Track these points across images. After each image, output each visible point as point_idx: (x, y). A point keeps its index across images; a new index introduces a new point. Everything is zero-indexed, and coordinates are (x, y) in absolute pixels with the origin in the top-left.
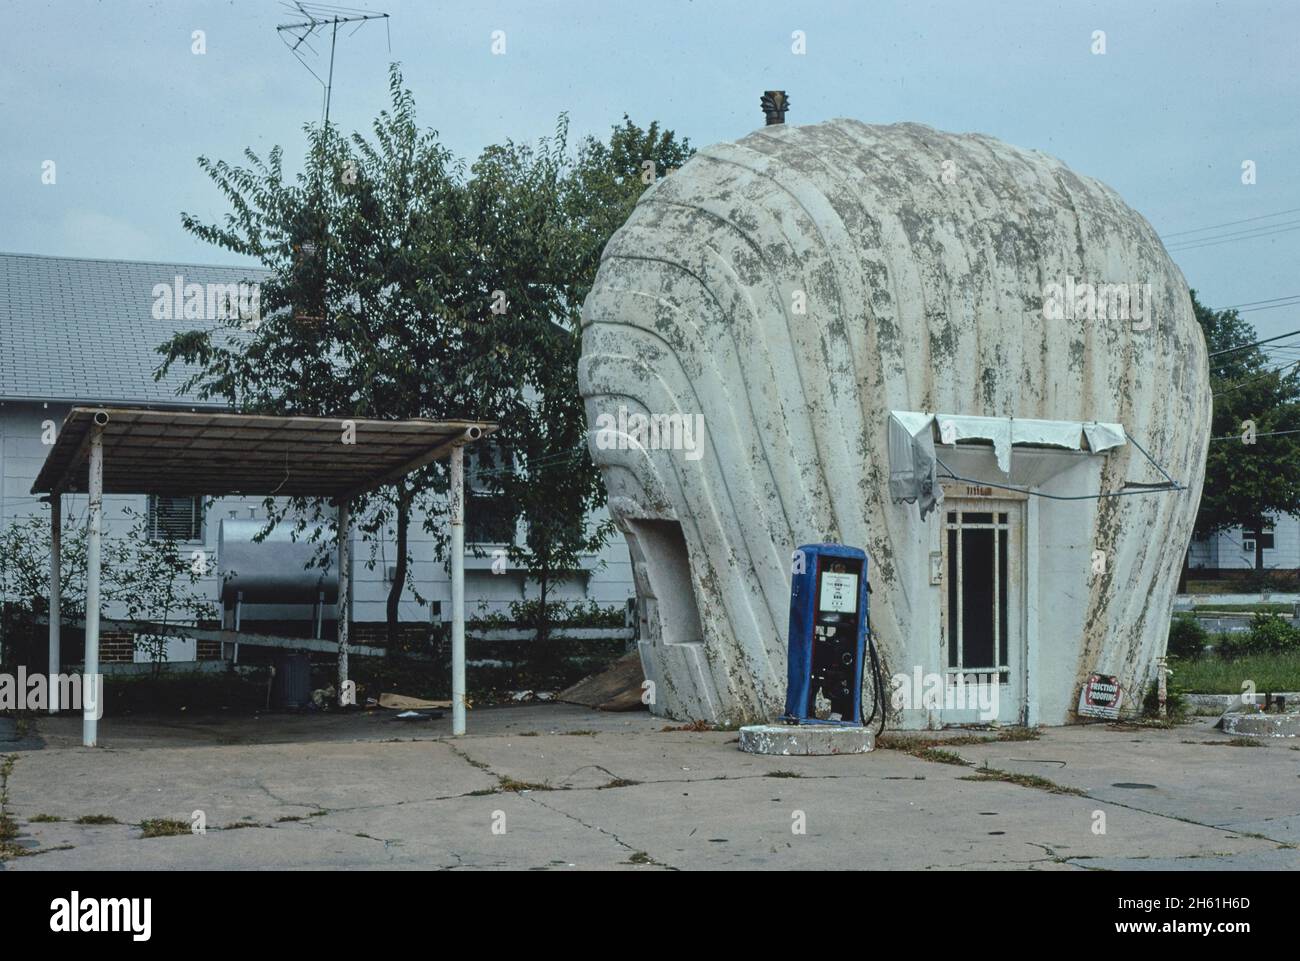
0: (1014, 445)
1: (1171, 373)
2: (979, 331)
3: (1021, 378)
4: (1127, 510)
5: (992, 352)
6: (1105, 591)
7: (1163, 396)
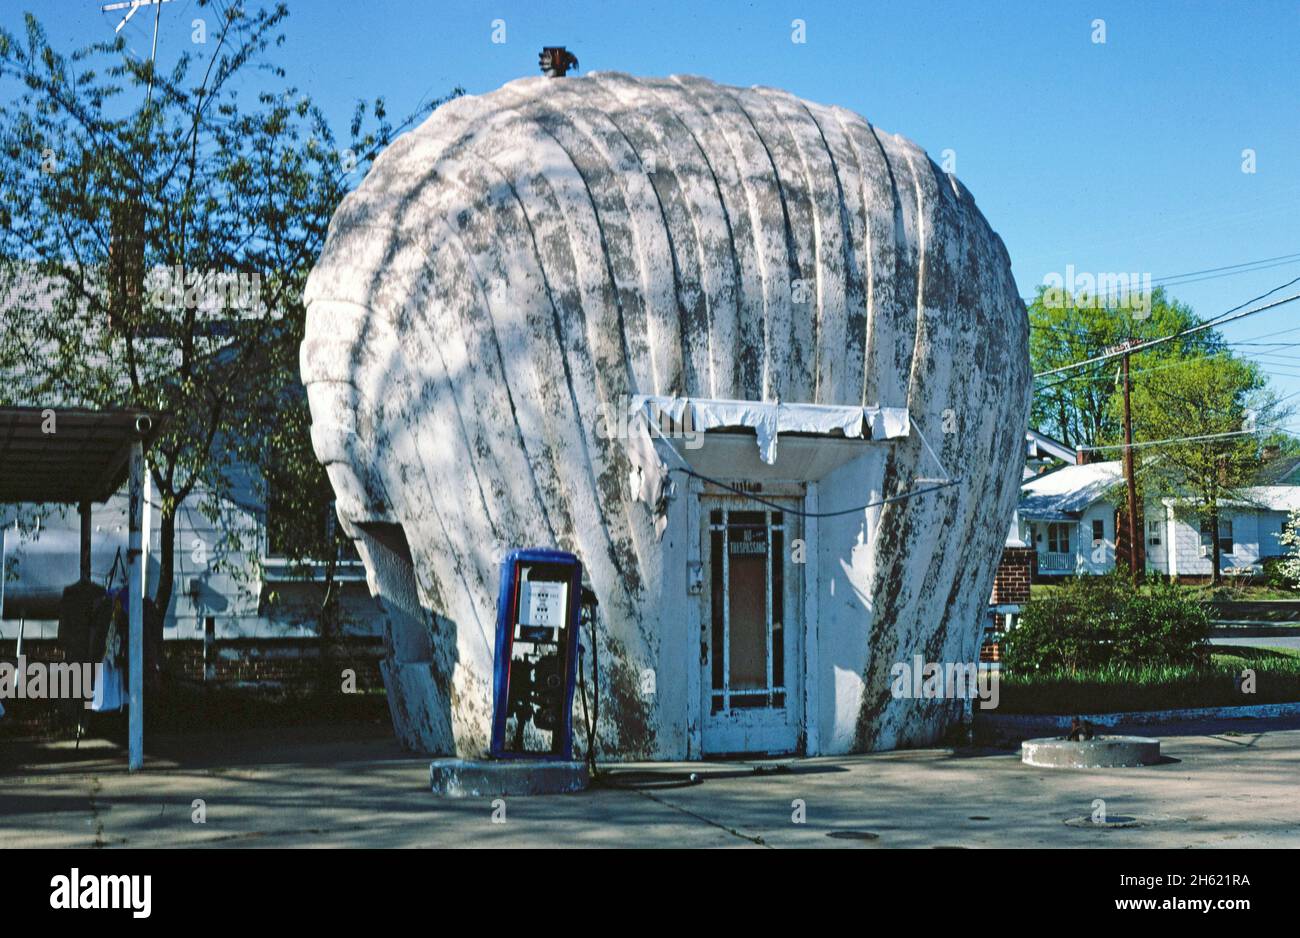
0: (781, 434)
1: (972, 351)
2: (739, 304)
3: (789, 357)
4: (920, 508)
5: (755, 327)
6: (894, 599)
7: (962, 378)
